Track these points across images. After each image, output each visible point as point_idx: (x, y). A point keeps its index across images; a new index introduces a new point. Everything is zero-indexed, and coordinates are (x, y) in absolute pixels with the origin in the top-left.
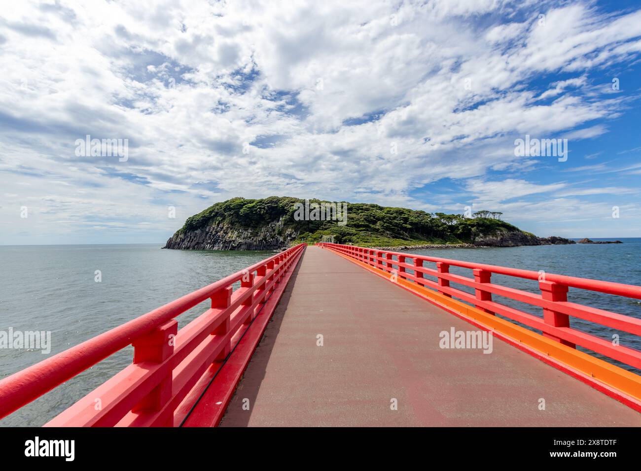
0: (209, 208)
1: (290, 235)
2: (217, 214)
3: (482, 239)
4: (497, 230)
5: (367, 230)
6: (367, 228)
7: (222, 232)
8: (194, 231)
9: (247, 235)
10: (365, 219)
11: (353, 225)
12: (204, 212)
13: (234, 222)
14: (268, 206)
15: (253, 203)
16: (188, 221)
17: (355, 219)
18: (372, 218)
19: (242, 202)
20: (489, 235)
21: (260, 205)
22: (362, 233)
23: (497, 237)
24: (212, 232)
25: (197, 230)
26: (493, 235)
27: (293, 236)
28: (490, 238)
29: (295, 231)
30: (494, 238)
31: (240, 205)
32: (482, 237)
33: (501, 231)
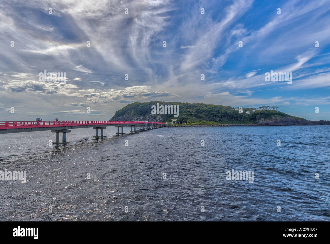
0: (125, 107)
1: (159, 119)
2: (128, 110)
3: (262, 122)
4: (272, 117)
5: (196, 117)
6: (196, 116)
7: (130, 118)
8: (119, 117)
9: (141, 119)
10: (196, 112)
11: (189, 114)
12: (123, 108)
13: (135, 113)
14: (149, 106)
15: (143, 104)
16: (116, 113)
17: (190, 112)
18: (200, 111)
19: (138, 104)
20: (267, 119)
21: (146, 105)
22: (193, 118)
23: (272, 120)
24: (126, 118)
25: (120, 117)
26: (269, 119)
27: (160, 120)
28: (268, 121)
29: (162, 117)
30: (270, 121)
31: (137, 105)
32: (262, 121)
33: (275, 117)
